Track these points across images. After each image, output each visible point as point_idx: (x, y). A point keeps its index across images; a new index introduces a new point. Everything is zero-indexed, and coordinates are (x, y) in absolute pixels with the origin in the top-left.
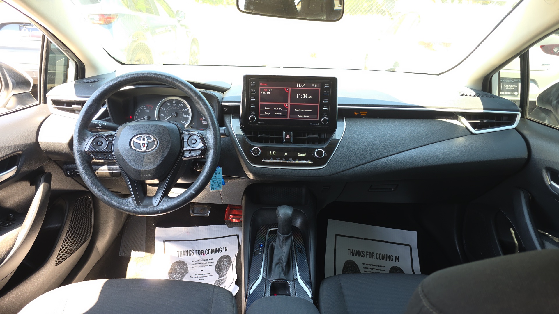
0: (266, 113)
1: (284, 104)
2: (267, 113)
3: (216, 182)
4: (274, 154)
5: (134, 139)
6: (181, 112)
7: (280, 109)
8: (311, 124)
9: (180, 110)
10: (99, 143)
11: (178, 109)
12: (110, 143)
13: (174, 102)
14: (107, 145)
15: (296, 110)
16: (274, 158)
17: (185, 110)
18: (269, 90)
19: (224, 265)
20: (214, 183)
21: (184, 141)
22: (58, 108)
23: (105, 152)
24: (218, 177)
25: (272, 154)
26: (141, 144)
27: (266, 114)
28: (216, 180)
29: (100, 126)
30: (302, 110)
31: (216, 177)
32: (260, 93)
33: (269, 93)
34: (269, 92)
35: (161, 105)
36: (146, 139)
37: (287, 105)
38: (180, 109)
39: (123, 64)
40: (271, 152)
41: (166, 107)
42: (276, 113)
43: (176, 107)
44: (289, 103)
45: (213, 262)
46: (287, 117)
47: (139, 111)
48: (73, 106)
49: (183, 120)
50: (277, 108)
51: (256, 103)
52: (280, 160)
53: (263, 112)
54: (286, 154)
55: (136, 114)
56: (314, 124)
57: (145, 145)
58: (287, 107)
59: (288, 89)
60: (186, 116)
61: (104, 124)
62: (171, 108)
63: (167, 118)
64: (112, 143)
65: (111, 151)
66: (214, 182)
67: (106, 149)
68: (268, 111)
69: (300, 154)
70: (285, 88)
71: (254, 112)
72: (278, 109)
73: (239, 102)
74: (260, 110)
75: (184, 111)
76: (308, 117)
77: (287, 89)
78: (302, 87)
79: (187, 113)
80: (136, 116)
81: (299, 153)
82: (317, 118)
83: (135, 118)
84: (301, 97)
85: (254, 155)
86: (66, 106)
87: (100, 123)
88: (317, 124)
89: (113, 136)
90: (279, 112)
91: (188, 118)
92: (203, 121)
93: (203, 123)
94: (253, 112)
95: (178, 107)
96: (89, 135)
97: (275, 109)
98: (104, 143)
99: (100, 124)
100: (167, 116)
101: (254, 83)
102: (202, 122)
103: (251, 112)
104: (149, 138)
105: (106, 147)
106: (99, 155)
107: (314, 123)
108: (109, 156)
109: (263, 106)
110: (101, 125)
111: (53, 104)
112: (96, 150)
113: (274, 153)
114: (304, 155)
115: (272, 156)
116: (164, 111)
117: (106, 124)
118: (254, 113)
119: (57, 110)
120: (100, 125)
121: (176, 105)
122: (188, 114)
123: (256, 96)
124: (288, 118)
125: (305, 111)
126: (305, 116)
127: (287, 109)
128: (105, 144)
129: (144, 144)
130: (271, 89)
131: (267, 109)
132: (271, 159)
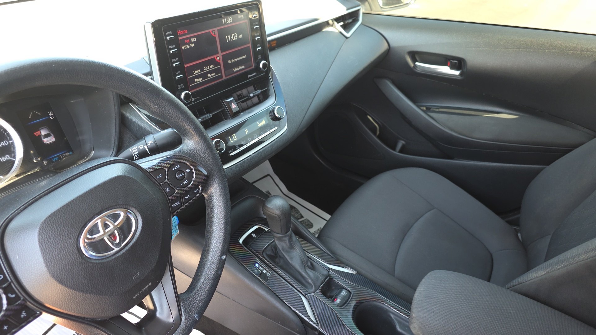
0: (196, 80)
1: (215, 56)
2: (198, 80)
7: (211, 67)
8: (250, 76)
15: (230, 62)
18: (192, 40)
27: (197, 82)
30: (236, 60)
32: (183, 48)
33: (193, 45)
34: (192, 43)
37: (219, 57)
40: (230, 138)
42: (209, 76)
44: (220, 54)
46: (221, 77)
50: (208, 68)
51: (182, 70)
53: (193, 80)
58: (219, 60)
59: (214, 31)
68: (198, 77)
70: (210, 30)
71: (182, 85)
72: (210, 67)
74: (188, 78)
76: (244, 67)
77: (212, 32)
78: (229, 23)
81: (258, 123)
82: (252, 66)
84: (231, 39)
88: (255, 74)
90: (211, 72)
91: (12, 147)
92: (44, 140)
93: (47, 141)
94: (180, 85)
97: (206, 68)
101: (171, 32)
102: (42, 142)
103: (178, 86)
107: (252, 74)
109: (190, 71)
113: (235, 137)
114: (264, 122)
118: (183, 87)
123: (179, 56)
124: (224, 78)
125: (239, 59)
126: (240, 68)
127: (219, 64)
130: (193, 37)
131: (197, 73)
132: (237, 147)
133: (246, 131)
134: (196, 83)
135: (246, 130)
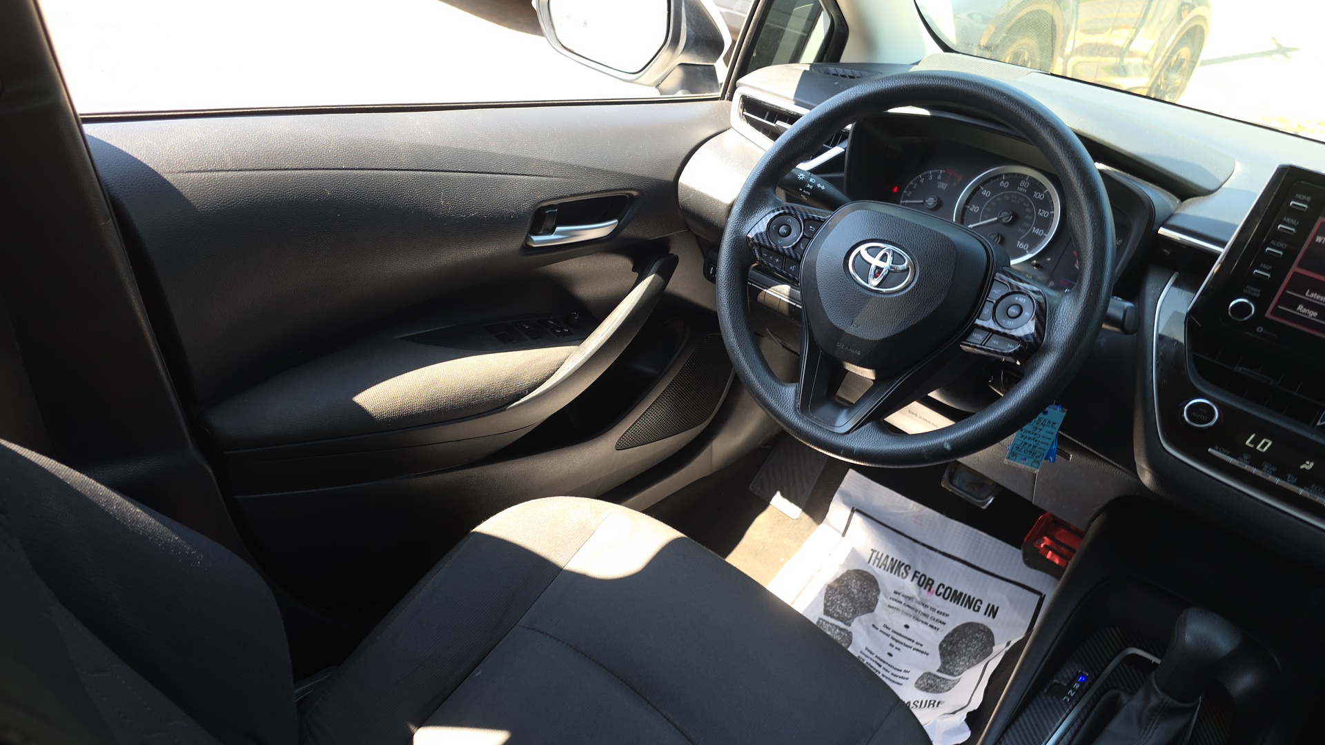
0: (1300, 307)
2: (1305, 311)
3: (1033, 443)
4: (1263, 447)
5: (862, 249)
6: (1029, 217)
9: (1028, 210)
10: (783, 230)
11: (1025, 204)
12: (807, 238)
13: (1023, 183)
14: (798, 240)
16: (1257, 459)
17: (1044, 213)
19: (967, 646)
20: (1025, 443)
21: (986, 300)
22: (749, 120)
23: (787, 257)
24: (1042, 433)
25: (1256, 442)
26: (873, 267)
27: (1299, 311)
28: (1033, 436)
29: (808, 189)
31: (1037, 431)
32: (1315, 238)
35: (984, 182)
36: (890, 258)
38: (1031, 207)
39: (946, 48)
40: (1253, 436)
41: (996, 189)
43: (1021, 199)
45: (944, 623)
47: (922, 181)
48: (779, 123)
49: (1024, 241)
51: (1278, 267)
52: (1275, 474)
53: (1294, 303)
54: (1308, 465)
55: (912, 186)
57: (879, 273)
60: (1037, 231)
61: (819, 185)
62: (1007, 198)
63: (982, 221)
64: (810, 239)
65: (799, 257)
66: (1026, 440)
67: (791, 250)
68: (1310, 305)
71: (1256, 292)
73: (1222, 244)
74: (1284, 292)
75: (1038, 216)
79: (1045, 224)
80: (908, 191)
83: (906, 194)
85: (1187, 419)
86: (767, 120)
87: (811, 180)
89: (821, 223)
91: (1039, 239)
94: (1252, 289)
95: (1027, 201)
96: (771, 202)
98: (793, 234)
99: (811, 184)
100: (986, 216)
101: (1309, 199)
103: (1248, 287)
104: (898, 259)
105: (794, 244)
106: (771, 258)
108: (791, 268)
109: (1301, 284)
110: (811, 187)
111: (741, 107)
112: (770, 243)
113: (1265, 445)
115: (1253, 451)
116: (985, 199)
117: (823, 188)
118: (1258, 295)
119: (745, 122)
120: (809, 186)
121: (1024, 193)
122: (1047, 230)
123: (1293, 244)
128: (796, 236)
129: (879, 269)
131: (1313, 298)
132: (1243, 457)
134: (1296, 310)
135: (1308, 463)
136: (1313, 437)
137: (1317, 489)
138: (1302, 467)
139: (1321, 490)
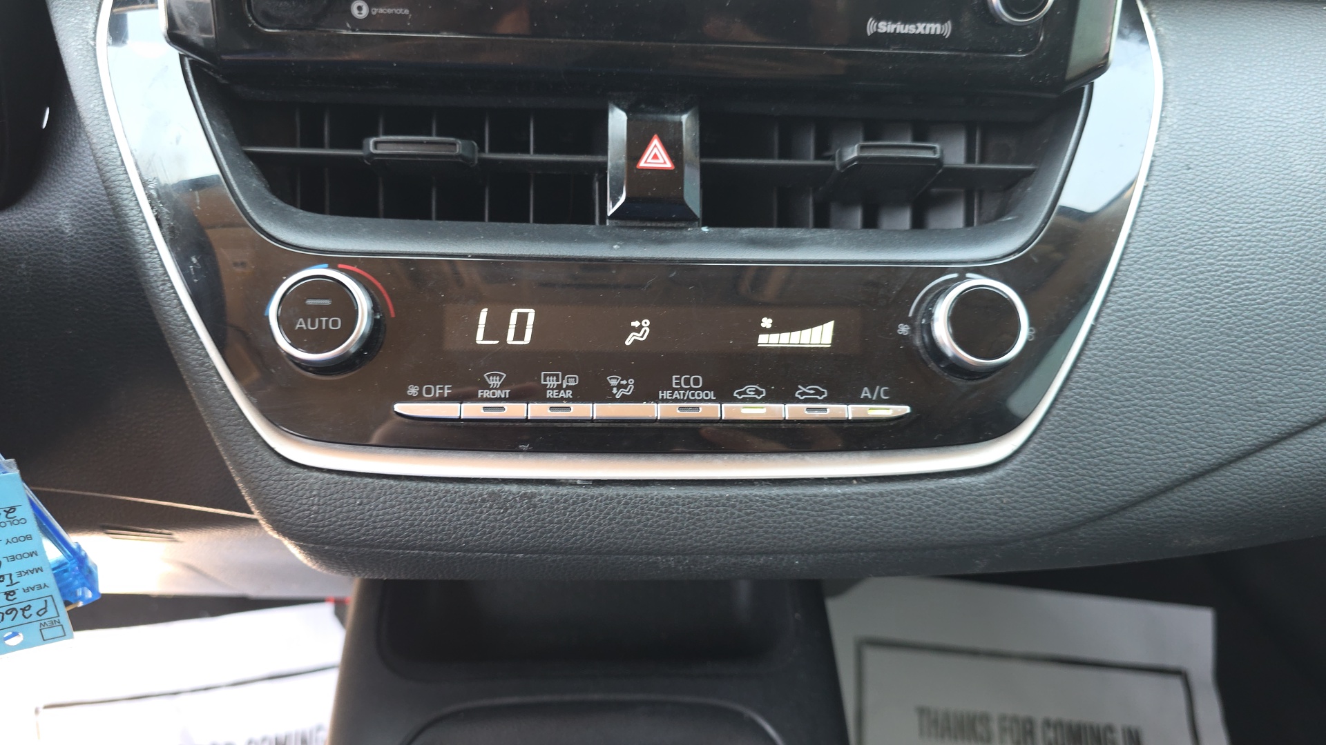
4: (519, 334)
8: (885, 27)
16: (522, 374)
25: (497, 328)
40: (484, 314)
52: (581, 395)
54: (640, 332)
56: (910, 29)
69: (776, 329)
81: (767, 323)
88: (933, 28)
107: (906, 21)
113: (522, 326)
114: (820, 336)
115: (503, 358)
132: (486, 386)
133: (638, 330)
135: (636, 324)
136: (616, 251)
137: (687, 382)
138: (628, 342)
139: (696, 382)
